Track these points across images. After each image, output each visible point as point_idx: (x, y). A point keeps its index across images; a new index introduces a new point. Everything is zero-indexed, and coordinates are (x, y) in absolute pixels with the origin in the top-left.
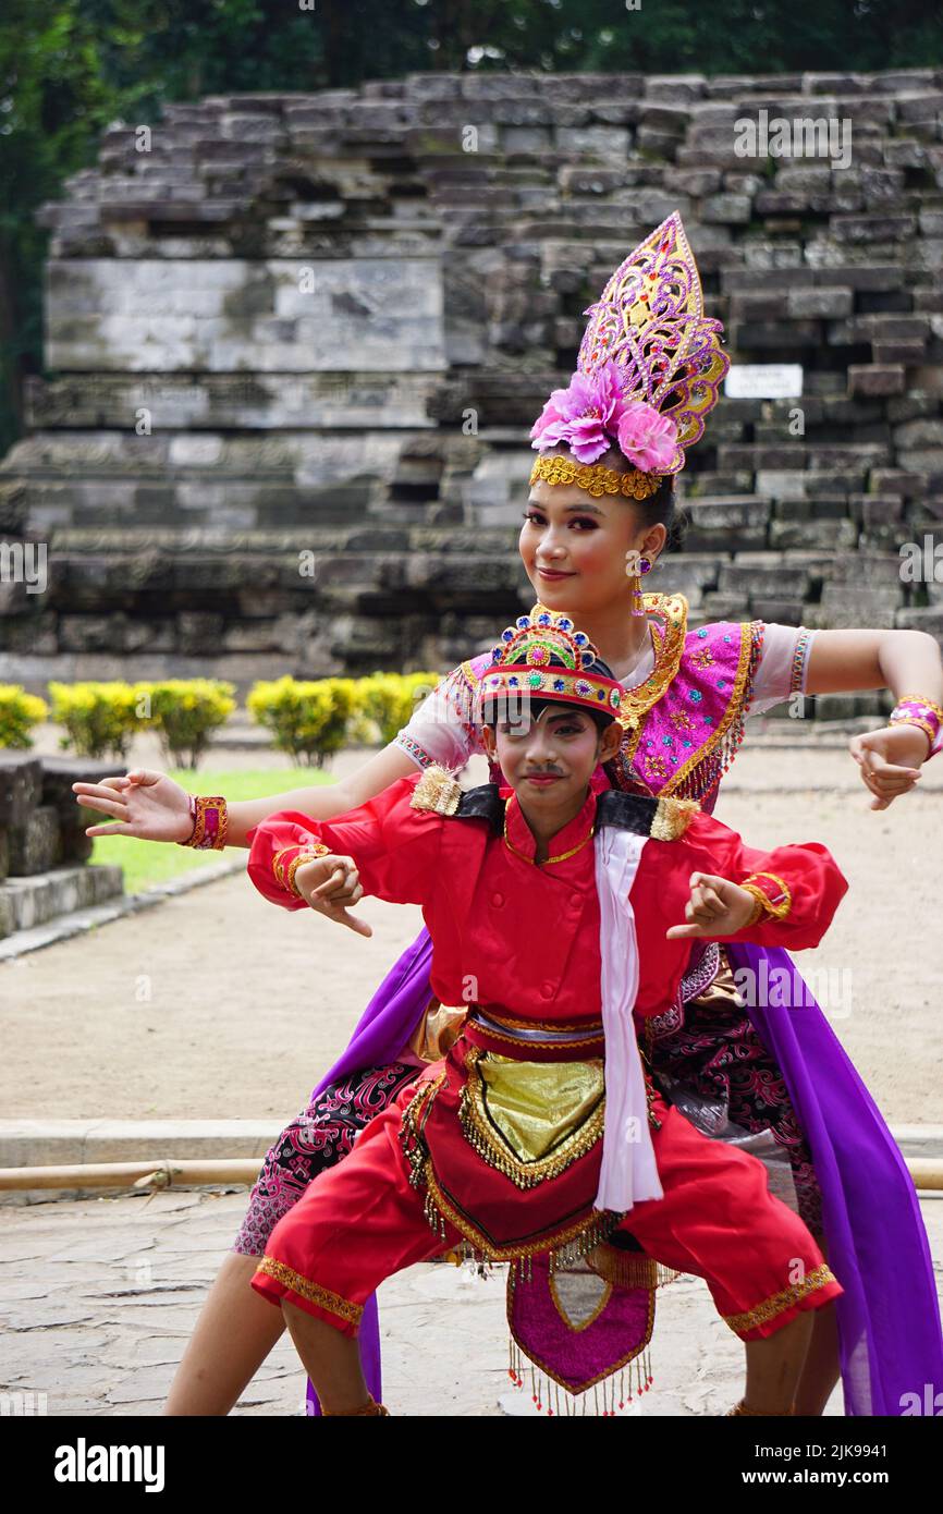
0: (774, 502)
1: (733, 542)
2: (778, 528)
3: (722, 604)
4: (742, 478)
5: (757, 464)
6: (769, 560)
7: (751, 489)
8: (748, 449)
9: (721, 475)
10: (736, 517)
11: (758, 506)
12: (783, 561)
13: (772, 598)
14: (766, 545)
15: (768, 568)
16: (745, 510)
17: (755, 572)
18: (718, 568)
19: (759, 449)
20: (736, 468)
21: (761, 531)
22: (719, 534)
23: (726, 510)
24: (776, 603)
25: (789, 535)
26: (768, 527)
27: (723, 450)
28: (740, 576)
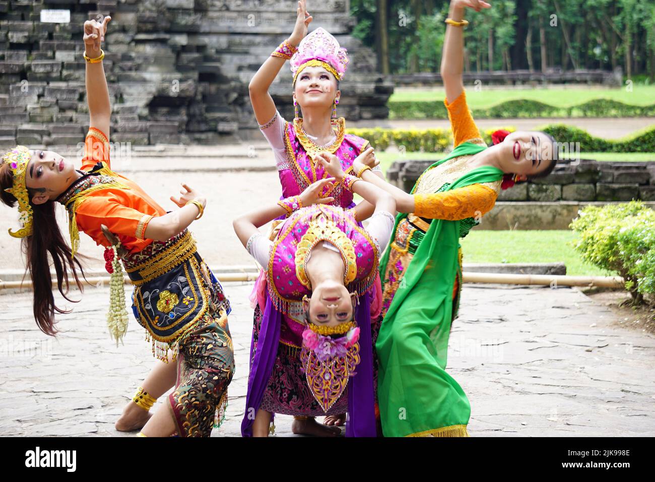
0: (63, 63)
1: (47, 78)
2: (65, 73)
3: (47, 102)
4: (50, 54)
5: (55, 49)
6: (63, 85)
7: (53, 57)
8: (51, 42)
9: (41, 52)
10: (49, 68)
11: (57, 64)
12: (68, 86)
13: (65, 100)
14: (60, 79)
15: (63, 88)
16: (52, 65)
17: (58, 90)
18: (44, 89)
19: (55, 42)
20: (47, 50)
21: (59, 74)
22: (42, 75)
23: (45, 65)
24: (67, 102)
25: (69, 75)
26: (61, 73)
27: (41, 42)
28: (53, 91)
